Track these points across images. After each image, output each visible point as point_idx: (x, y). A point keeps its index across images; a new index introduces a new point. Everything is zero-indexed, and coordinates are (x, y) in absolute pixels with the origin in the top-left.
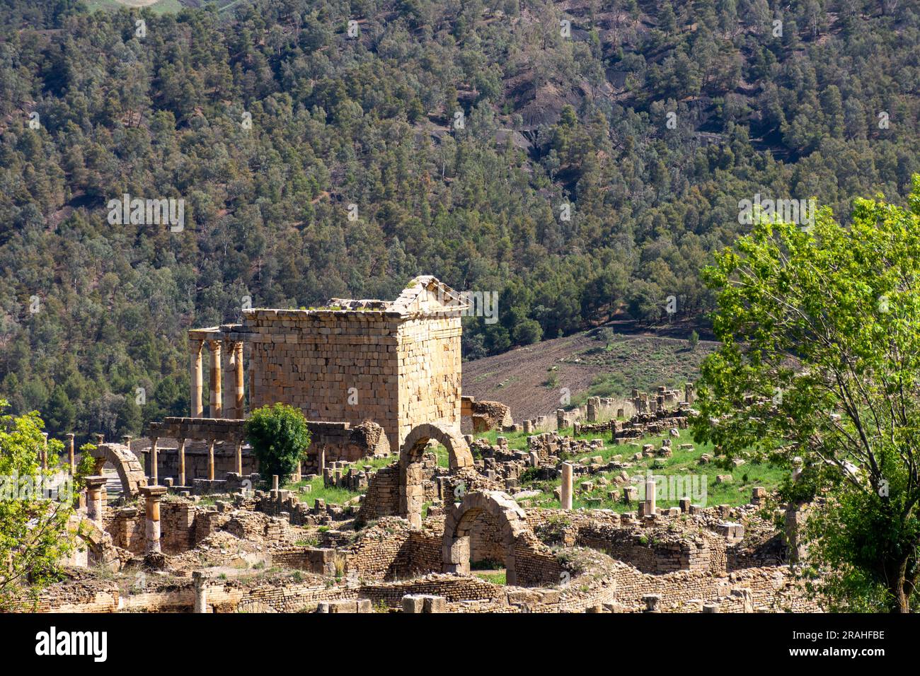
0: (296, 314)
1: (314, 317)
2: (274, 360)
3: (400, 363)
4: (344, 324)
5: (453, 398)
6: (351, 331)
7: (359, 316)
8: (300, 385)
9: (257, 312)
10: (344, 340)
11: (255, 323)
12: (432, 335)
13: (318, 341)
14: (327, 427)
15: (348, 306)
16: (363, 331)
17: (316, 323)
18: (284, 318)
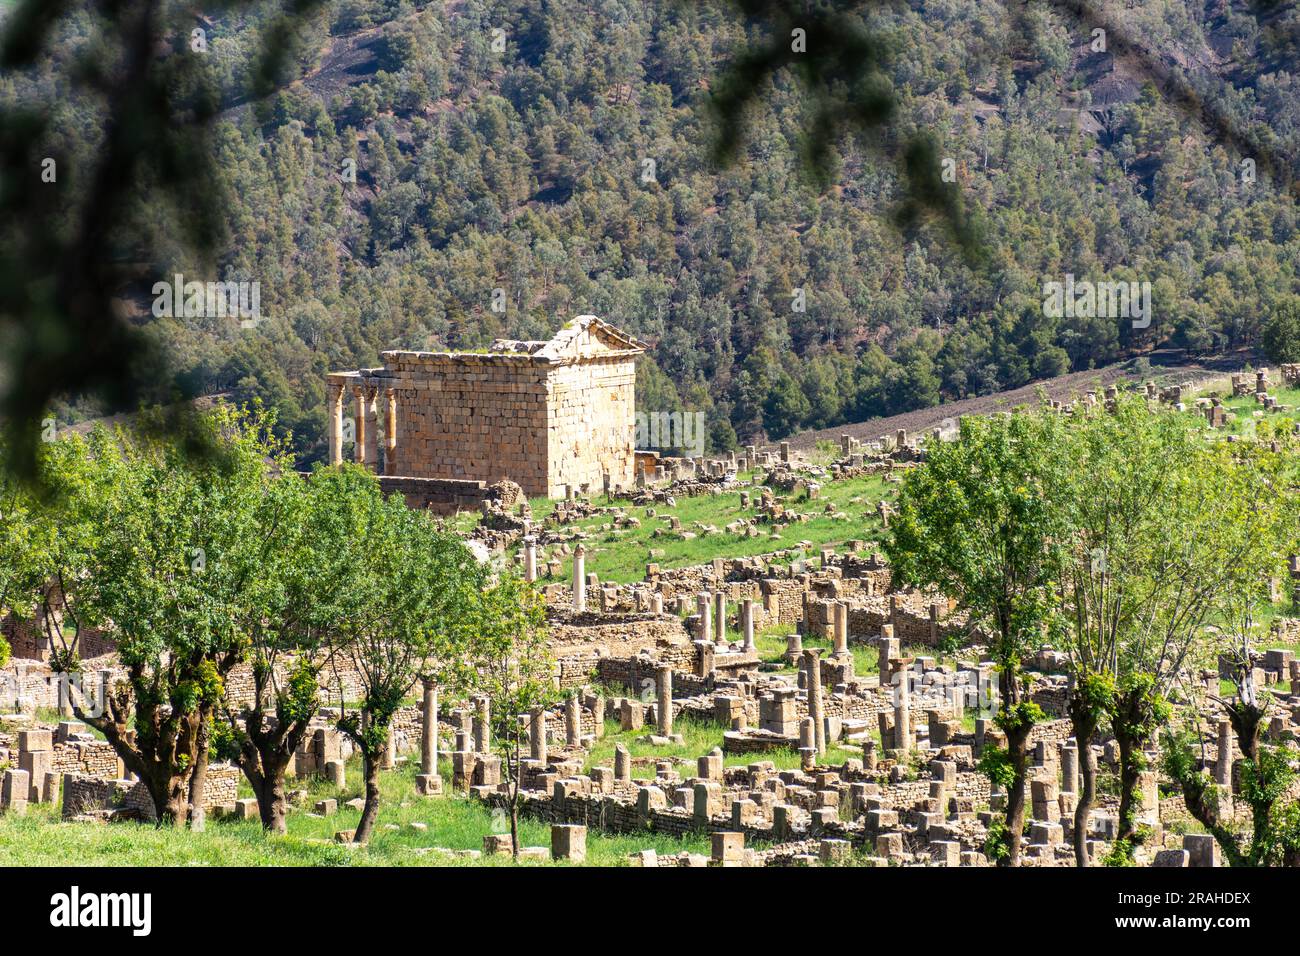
0: (439, 358)
1: (458, 361)
2: (417, 409)
3: (550, 414)
4: (490, 370)
5: (623, 454)
6: (498, 377)
7: (506, 361)
8: (445, 438)
9: (399, 355)
10: (489, 387)
11: (396, 367)
12: (596, 383)
13: (463, 389)
14: (462, 486)
15: (512, 348)
16: (511, 378)
17: (461, 369)
18: (428, 363)
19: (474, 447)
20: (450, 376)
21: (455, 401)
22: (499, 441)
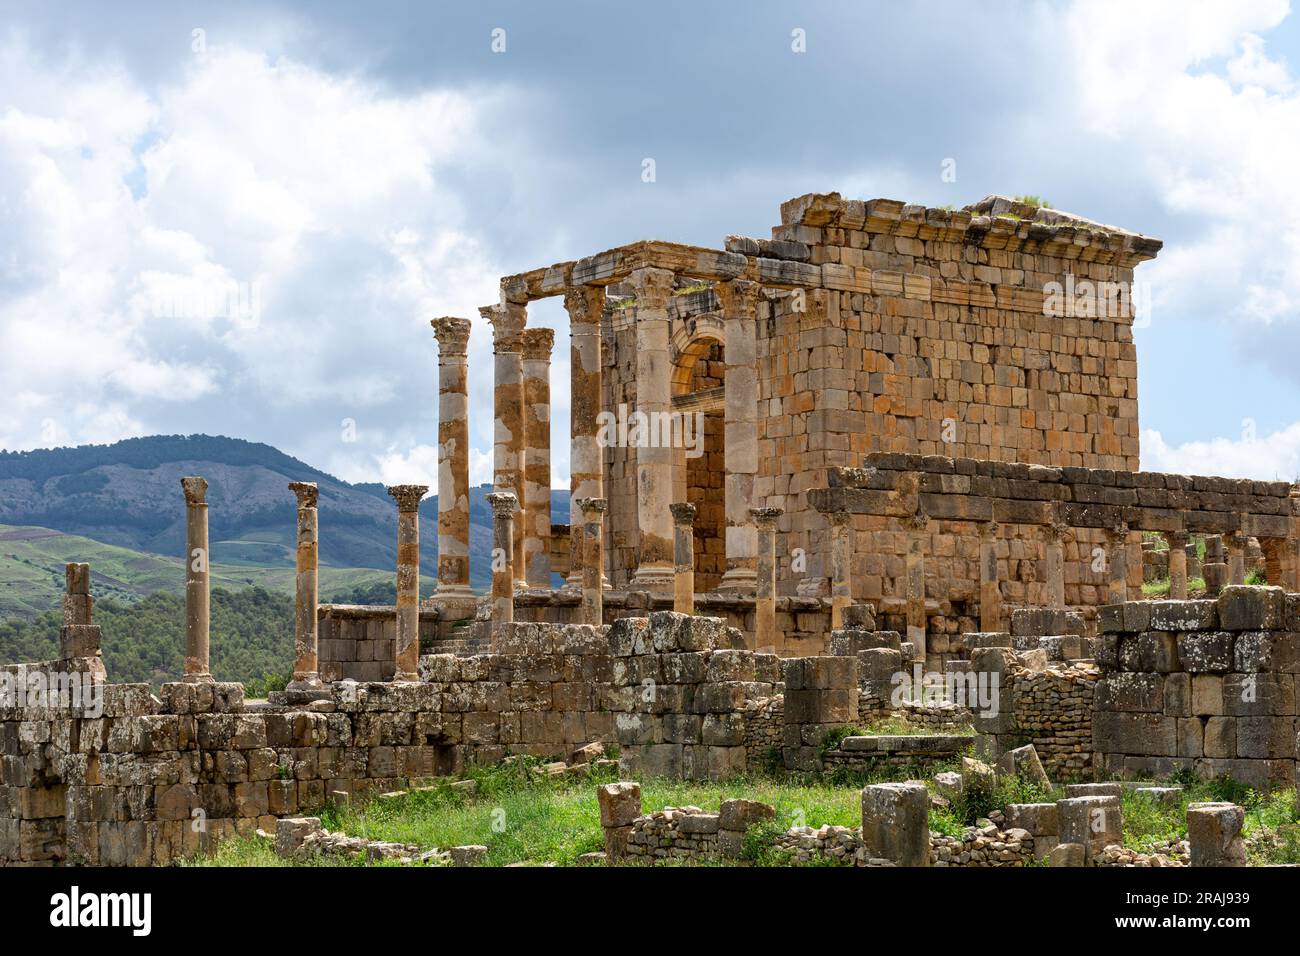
4: (1028, 261)
10: (1030, 300)
13: (975, 300)
17: (970, 254)
19: (1000, 437)
20: (948, 269)
21: (958, 327)
22: (1047, 426)
